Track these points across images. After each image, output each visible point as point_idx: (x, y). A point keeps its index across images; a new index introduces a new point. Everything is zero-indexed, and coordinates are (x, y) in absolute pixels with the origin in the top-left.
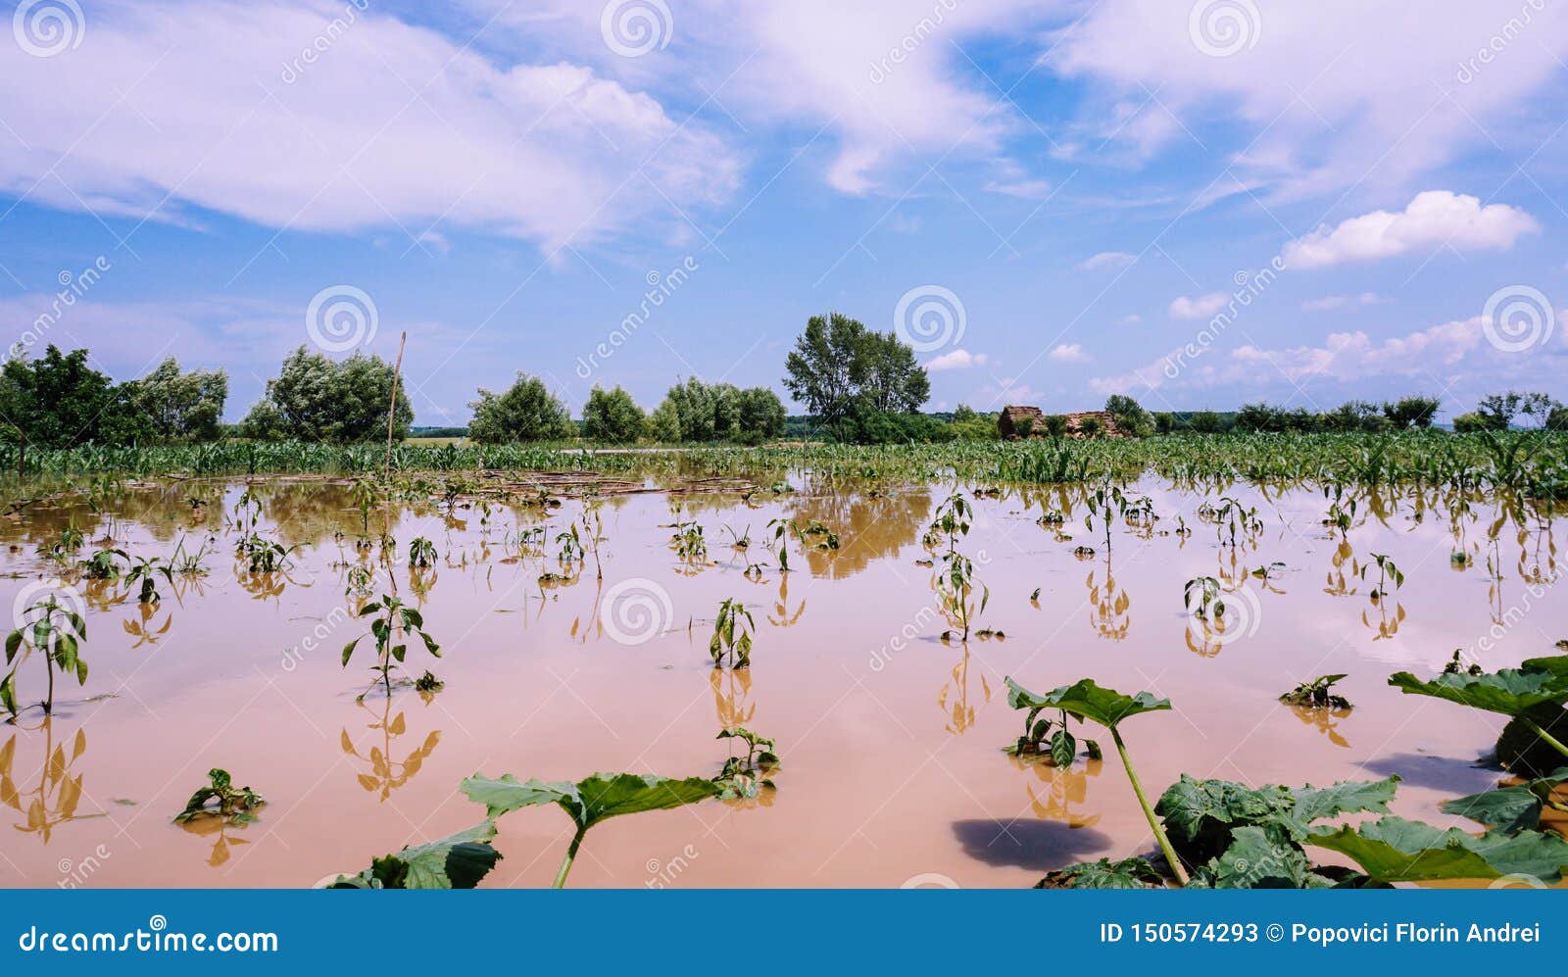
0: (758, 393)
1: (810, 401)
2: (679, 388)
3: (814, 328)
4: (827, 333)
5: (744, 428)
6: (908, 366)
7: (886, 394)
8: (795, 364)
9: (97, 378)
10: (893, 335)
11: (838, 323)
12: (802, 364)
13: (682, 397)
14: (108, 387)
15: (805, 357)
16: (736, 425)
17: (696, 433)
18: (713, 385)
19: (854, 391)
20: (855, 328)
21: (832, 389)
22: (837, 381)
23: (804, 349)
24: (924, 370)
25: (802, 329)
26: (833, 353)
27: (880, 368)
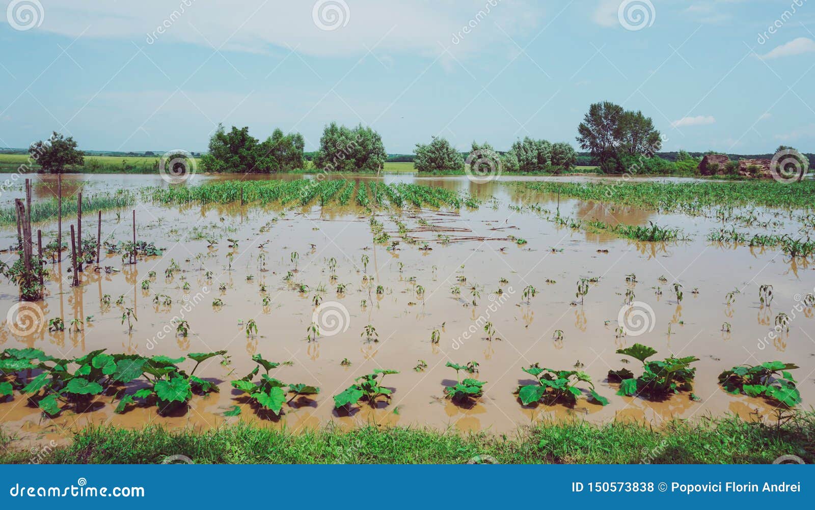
0: (561, 146)
1: (591, 149)
2: (519, 144)
3: (594, 109)
4: (602, 112)
5: (553, 164)
6: (649, 130)
7: (635, 146)
8: (582, 129)
9: (252, 141)
10: (640, 112)
11: (608, 106)
12: (587, 130)
13: (519, 147)
14: (257, 144)
15: (589, 126)
16: (549, 162)
17: (527, 167)
18: (537, 140)
19: (616, 144)
20: (618, 109)
21: (604, 143)
22: (607, 139)
23: (589, 122)
24: (658, 132)
25: (587, 111)
26: (605, 123)
27: (633, 131)
